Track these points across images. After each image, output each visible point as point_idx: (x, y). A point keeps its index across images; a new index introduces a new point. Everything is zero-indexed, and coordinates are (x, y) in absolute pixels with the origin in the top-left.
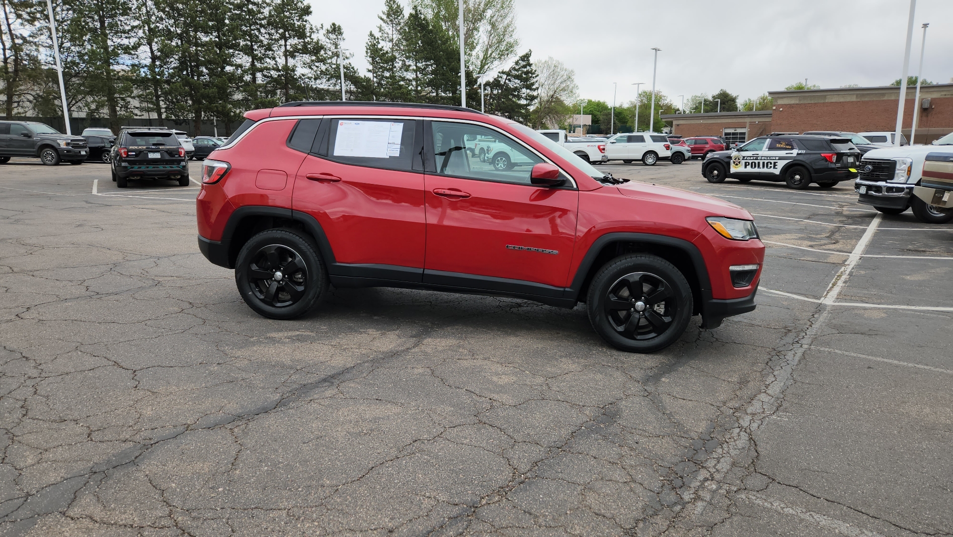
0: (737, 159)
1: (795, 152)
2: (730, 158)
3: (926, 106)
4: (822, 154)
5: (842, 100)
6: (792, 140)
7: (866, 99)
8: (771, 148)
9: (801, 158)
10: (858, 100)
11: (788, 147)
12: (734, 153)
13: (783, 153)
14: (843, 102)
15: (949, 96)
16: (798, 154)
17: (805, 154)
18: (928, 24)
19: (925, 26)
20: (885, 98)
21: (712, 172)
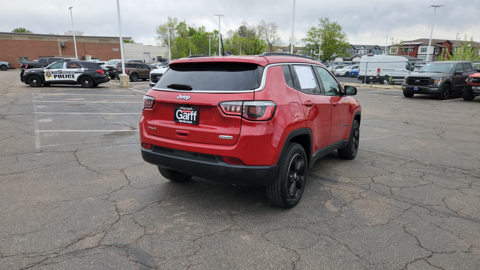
0: (48, 73)
1: (83, 69)
2: (44, 72)
3: (63, 45)
4: (97, 71)
5: (21, 39)
6: (79, 63)
7: (34, 40)
8: (68, 67)
9: (87, 72)
10: (30, 40)
11: (78, 67)
12: (45, 70)
13: (76, 70)
14: (22, 40)
15: (71, 41)
16: (84, 70)
17: (88, 70)
18: (72, 8)
19: (71, 8)
20: (43, 40)
21: (32, 81)
